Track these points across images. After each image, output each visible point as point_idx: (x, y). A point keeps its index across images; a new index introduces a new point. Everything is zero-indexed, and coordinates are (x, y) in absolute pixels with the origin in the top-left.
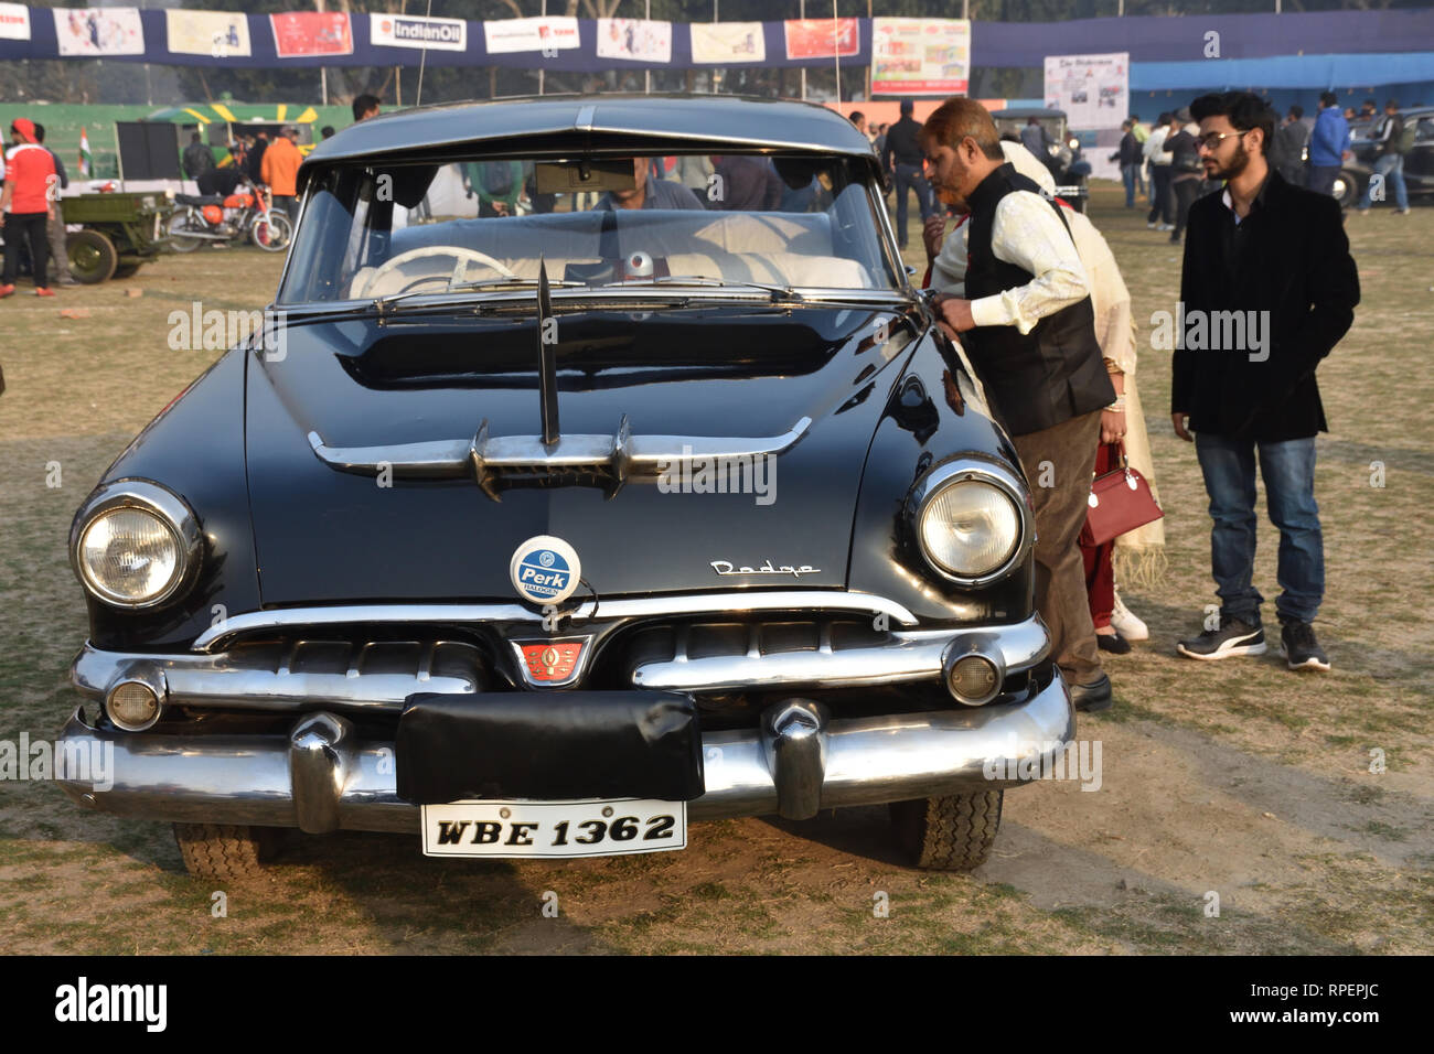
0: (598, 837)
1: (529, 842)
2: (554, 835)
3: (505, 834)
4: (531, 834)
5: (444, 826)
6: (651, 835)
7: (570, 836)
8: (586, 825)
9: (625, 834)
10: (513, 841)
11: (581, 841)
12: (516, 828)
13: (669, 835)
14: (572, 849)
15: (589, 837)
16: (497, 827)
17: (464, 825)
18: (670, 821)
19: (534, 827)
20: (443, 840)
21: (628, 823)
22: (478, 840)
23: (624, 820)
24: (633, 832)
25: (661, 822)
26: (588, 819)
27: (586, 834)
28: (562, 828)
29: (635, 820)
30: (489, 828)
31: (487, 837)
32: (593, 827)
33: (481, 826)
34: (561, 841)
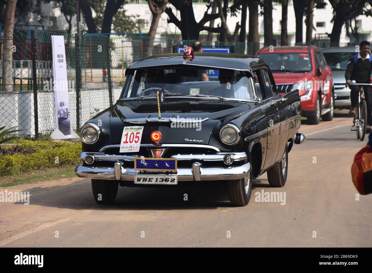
0: (163, 181)
1: (152, 181)
2: (156, 180)
3: (148, 180)
4: (152, 180)
5: (138, 178)
6: (171, 181)
7: (158, 180)
8: (161, 179)
9: (167, 181)
10: (149, 181)
11: (160, 181)
12: (150, 179)
13: (174, 182)
14: (158, 183)
15: (161, 181)
16: (147, 179)
17: (141, 178)
18: (174, 179)
19: (152, 179)
20: (138, 181)
21: (167, 179)
22: (143, 181)
23: (167, 178)
24: (168, 181)
25: (173, 179)
26: (161, 178)
27: (161, 180)
28: (157, 179)
29: (169, 179)
30: (145, 179)
31: (145, 181)
32: (162, 179)
33: (144, 179)
34: (157, 181)
